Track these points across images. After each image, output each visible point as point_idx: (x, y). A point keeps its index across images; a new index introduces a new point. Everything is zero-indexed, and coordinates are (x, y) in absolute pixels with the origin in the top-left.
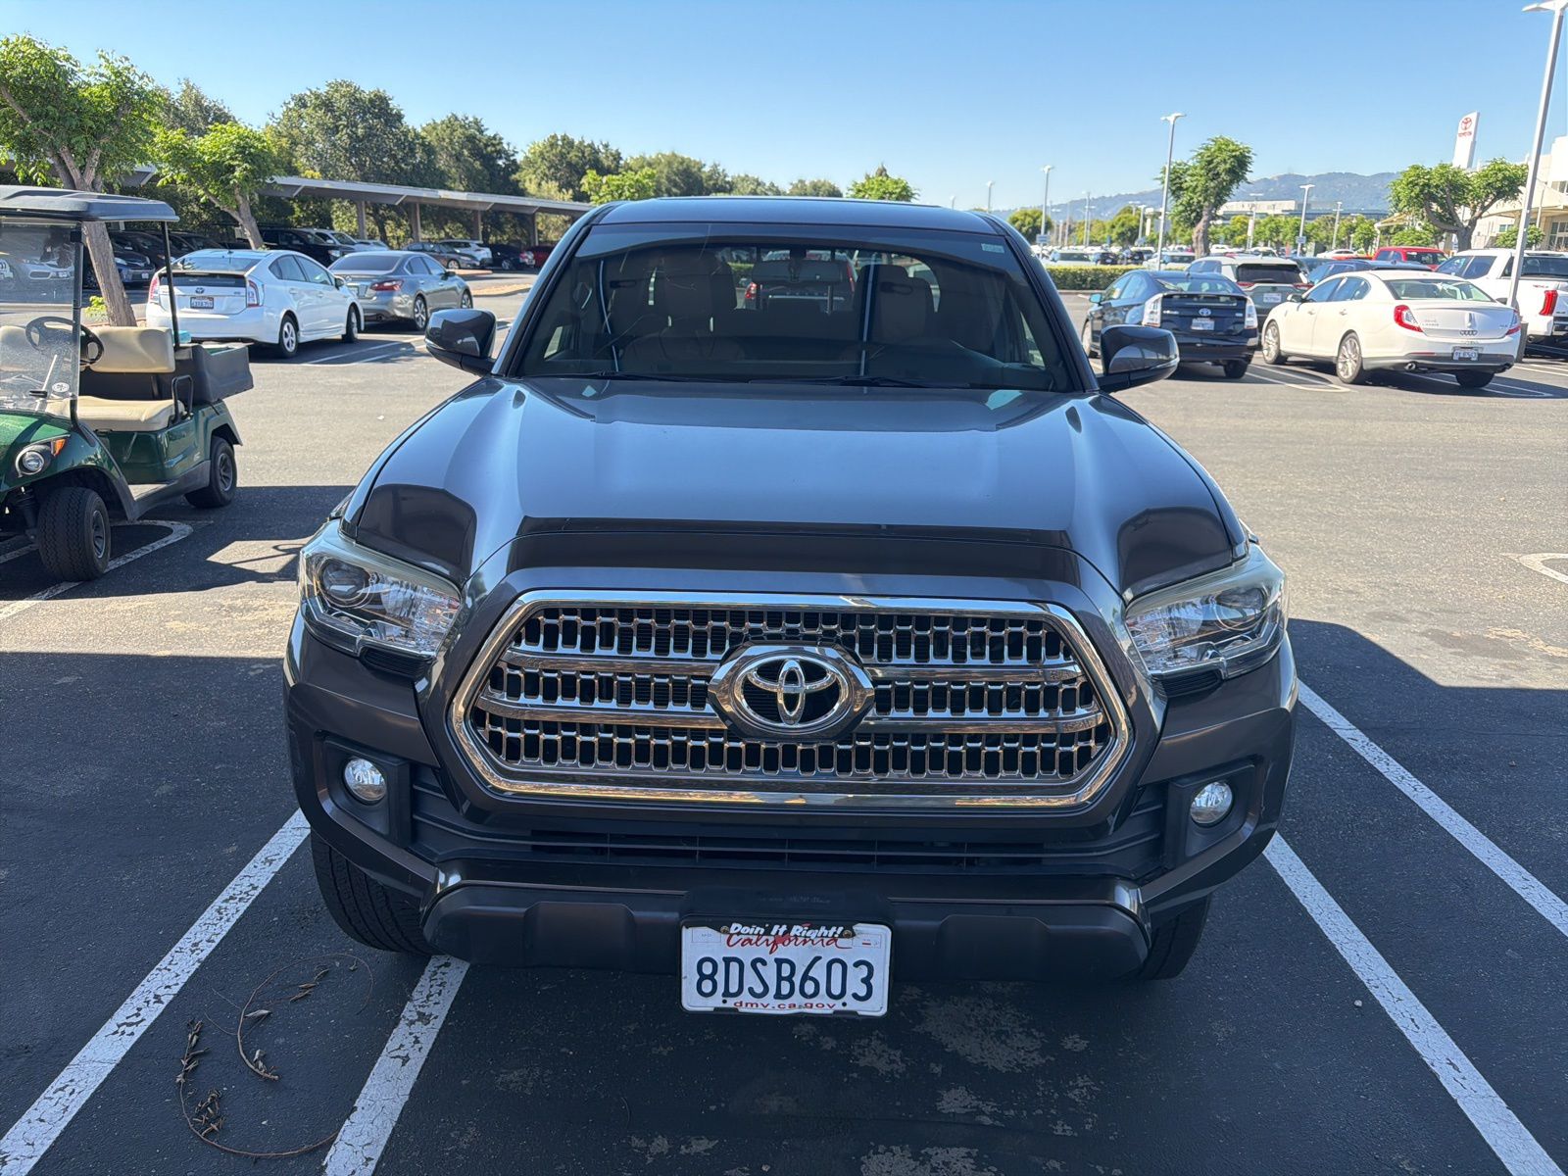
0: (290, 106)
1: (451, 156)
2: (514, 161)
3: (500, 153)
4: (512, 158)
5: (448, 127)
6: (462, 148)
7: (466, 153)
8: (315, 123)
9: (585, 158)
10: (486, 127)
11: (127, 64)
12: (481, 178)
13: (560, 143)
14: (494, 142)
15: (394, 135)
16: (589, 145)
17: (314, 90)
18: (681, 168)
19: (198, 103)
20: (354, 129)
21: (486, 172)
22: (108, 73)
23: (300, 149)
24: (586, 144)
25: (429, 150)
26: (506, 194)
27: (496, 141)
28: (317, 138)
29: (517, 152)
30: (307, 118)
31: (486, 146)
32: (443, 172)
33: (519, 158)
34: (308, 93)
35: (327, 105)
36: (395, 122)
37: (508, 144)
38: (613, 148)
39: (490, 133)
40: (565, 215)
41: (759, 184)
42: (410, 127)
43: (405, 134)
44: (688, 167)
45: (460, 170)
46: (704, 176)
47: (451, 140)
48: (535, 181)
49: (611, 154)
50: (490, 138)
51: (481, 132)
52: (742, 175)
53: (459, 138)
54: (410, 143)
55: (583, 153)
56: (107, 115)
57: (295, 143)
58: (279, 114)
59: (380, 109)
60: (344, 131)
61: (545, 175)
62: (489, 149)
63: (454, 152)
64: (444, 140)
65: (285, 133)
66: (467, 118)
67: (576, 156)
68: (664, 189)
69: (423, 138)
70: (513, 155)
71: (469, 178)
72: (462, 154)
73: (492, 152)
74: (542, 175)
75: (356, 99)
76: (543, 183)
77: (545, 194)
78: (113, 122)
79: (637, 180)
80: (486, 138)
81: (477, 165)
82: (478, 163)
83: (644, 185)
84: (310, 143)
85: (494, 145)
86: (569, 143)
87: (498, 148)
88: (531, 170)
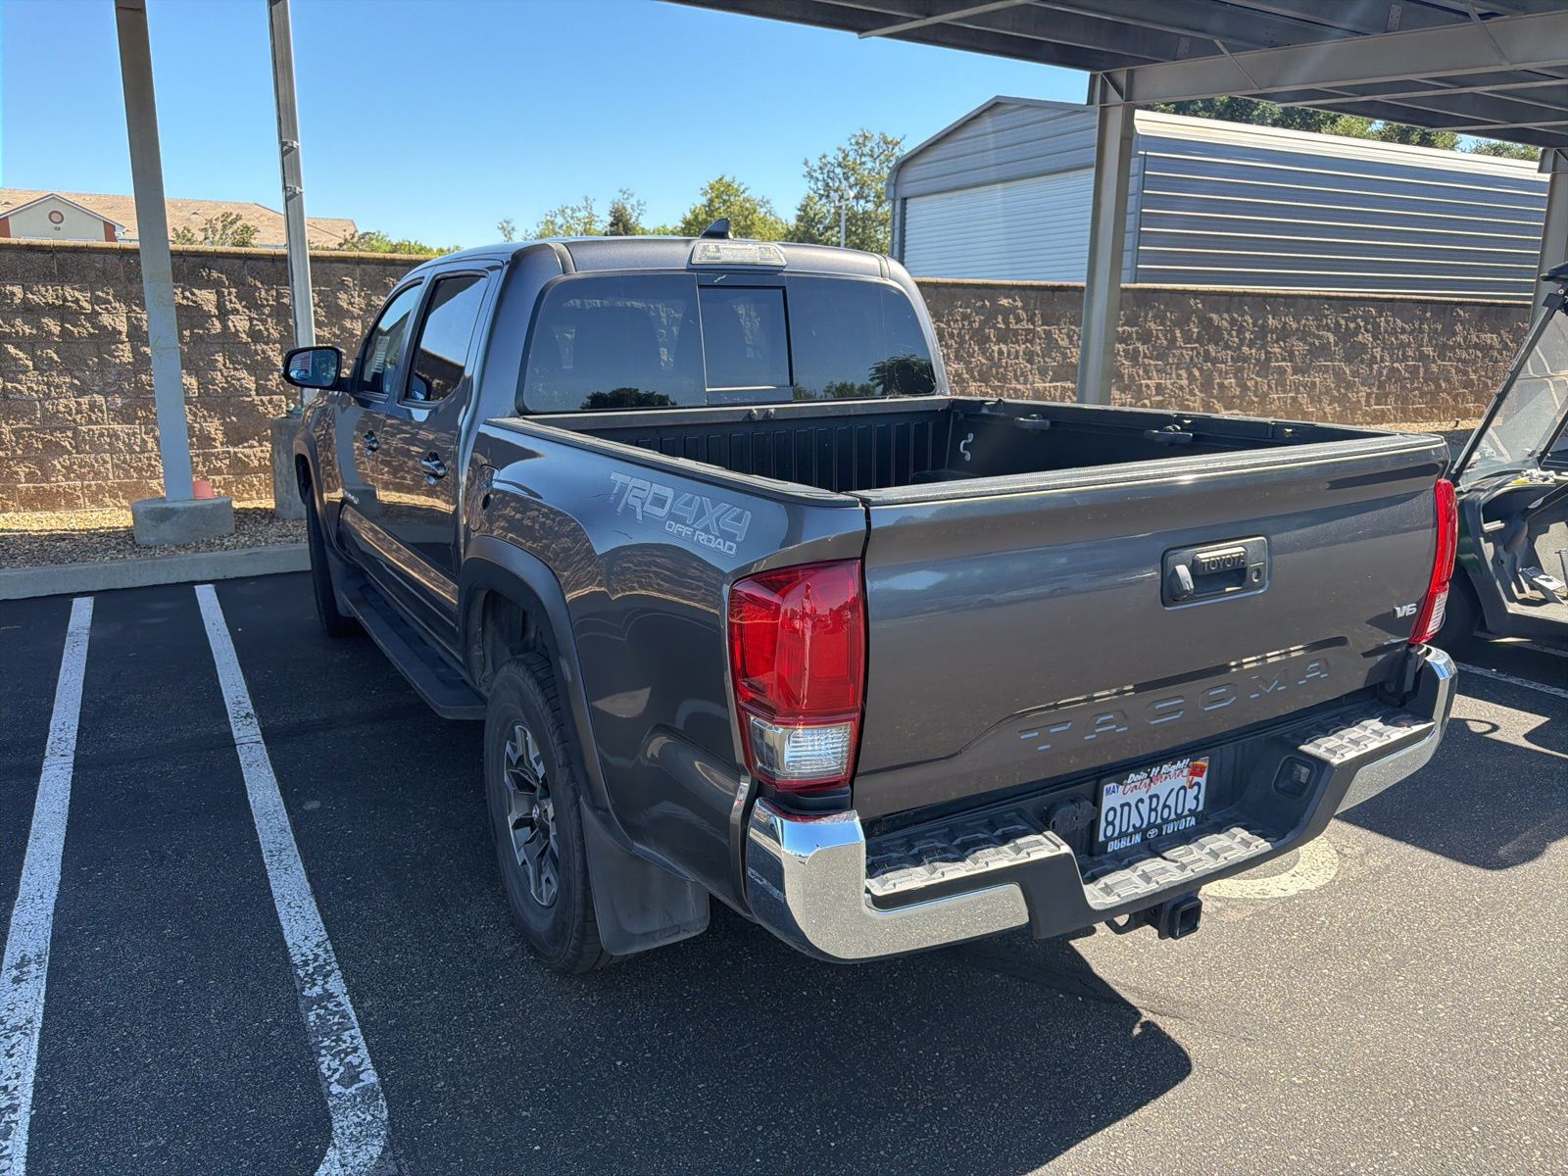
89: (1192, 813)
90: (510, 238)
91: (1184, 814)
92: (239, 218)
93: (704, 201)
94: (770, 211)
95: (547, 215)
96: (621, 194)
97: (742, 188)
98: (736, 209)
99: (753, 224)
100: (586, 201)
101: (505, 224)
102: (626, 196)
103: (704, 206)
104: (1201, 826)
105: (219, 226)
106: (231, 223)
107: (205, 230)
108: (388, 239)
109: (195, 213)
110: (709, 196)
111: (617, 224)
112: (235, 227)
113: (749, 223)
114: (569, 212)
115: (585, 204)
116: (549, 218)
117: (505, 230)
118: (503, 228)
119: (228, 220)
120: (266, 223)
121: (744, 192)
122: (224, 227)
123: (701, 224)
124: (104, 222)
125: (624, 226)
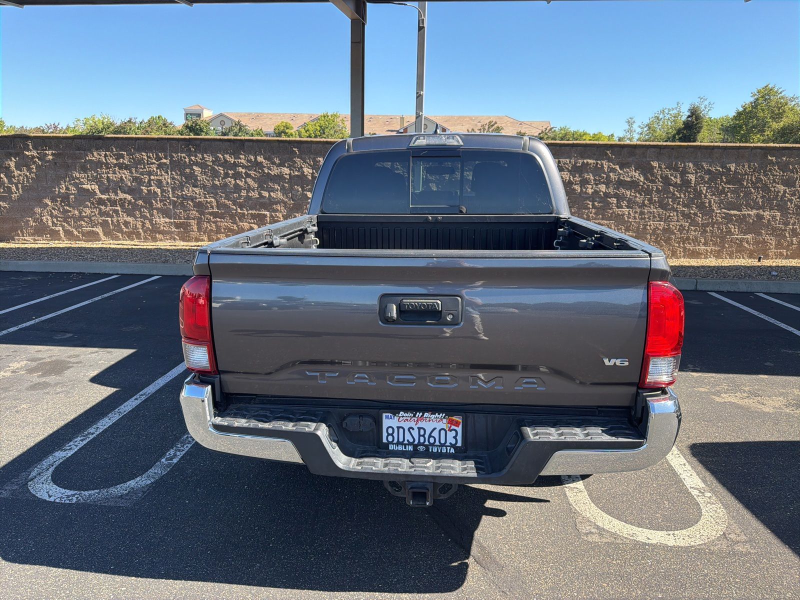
89: (452, 446)
90: (632, 127)
91: (446, 445)
92: (496, 123)
93: (752, 100)
94: (798, 104)
95: (655, 113)
96: (699, 99)
97: (780, 91)
98: (773, 104)
99: (784, 112)
100: (677, 104)
101: (630, 119)
102: (702, 100)
103: (751, 103)
104: (457, 454)
105: (487, 127)
106: (492, 126)
107: (480, 130)
108: (570, 130)
109: (479, 122)
110: (756, 97)
111: (692, 116)
112: (493, 127)
113: (781, 111)
114: (666, 111)
115: (676, 106)
116: (656, 115)
117: (629, 123)
118: (629, 122)
119: (491, 125)
120: (509, 125)
121: (781, 93)
122: (489, 127)
123: (748, 113)
124: (443, 128)
125: (696, 117)
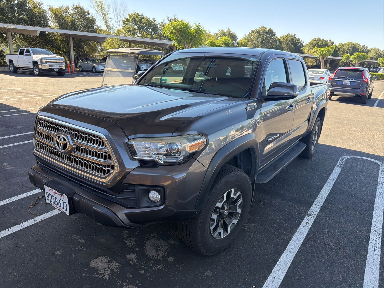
0: (250, 33)
1: (286, 44)
2: (302, 45)
3: (299, 43)
4: (302, 44)
5: (287, 37)
6: (289, 42)
7: (290, 43)
8: (254, 36)
9: (323, 44)
10: (296, 36)
11: (199, 25)
12: (292, 49)
13: (317, 40)
14: (298, 40)
15: (272, 38)
16: (325, 40)
17: (256, 29)
18: (352, 46)
19: (229, 33)
20: (263, 38)
21: (294, 48)
22: (195, 26)
23: (250, 42)
24: (324, 40)
25: (280, 42)
26: (299, 53)
27: (299, 39)
28: (254, 40)
29: (303, 42)
30: (253, 35)
31: (296, 41)
32: (283, 48)
33: (304, 44)
34: (255, 30)
35: (258, 32)
36: (273, 36)
37: (302, 41)
38: (332, 41)
39: (297, 38)
40: (314, 59)
41: (379, 50)
42: (277, 37)
43: (275, 39)
44: (355, 45)
45: (287, 47)
46: (359, 48)
47: (287, 40)
48: (307, 50)
49: (331, 43)
50: (297, 39)
51: (295, 38)
52: (374, 48)
53: (289, 39)
54: (276, 40)
55: (323, 42)
56: (194, 36)
57: (248, 41)
58: (247, 35)
59: (271, 33)
60: (261, 38)
61: (311, 48)
62: (296, 42)
63: (287, 43)
64: (285, 40)
65: (247, 39)
66: (292, 34)
67: (320, 43)
68: (346, 52)
69: (280, 39)
70: (302, 43)
71: (289, 49)
72: (288, 43)
73: (297, 42)
74: (310, 48)
75: (265, 31)
76: (310, 50)
77: (310, 53)
78: (195, 37)
79: (328, 49)
80: (296, 39)
81: (292, 46)
82: (292, 45)
83: (330, 50)
84: (252, 41)
85: (298, 41)
86: (319, 40)
87: (299, 41)
88: (307, 47)
